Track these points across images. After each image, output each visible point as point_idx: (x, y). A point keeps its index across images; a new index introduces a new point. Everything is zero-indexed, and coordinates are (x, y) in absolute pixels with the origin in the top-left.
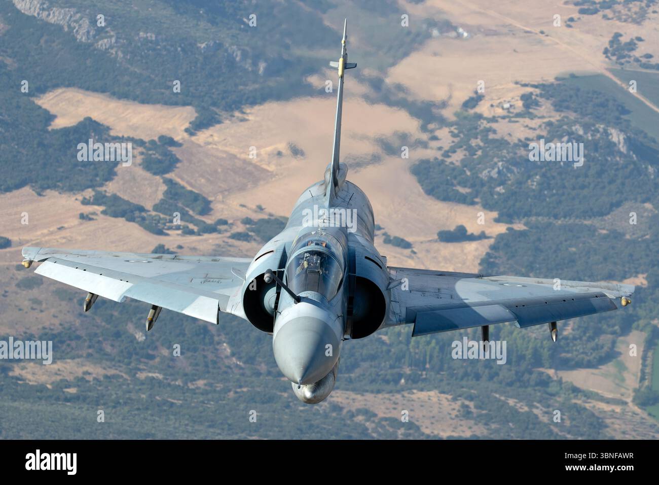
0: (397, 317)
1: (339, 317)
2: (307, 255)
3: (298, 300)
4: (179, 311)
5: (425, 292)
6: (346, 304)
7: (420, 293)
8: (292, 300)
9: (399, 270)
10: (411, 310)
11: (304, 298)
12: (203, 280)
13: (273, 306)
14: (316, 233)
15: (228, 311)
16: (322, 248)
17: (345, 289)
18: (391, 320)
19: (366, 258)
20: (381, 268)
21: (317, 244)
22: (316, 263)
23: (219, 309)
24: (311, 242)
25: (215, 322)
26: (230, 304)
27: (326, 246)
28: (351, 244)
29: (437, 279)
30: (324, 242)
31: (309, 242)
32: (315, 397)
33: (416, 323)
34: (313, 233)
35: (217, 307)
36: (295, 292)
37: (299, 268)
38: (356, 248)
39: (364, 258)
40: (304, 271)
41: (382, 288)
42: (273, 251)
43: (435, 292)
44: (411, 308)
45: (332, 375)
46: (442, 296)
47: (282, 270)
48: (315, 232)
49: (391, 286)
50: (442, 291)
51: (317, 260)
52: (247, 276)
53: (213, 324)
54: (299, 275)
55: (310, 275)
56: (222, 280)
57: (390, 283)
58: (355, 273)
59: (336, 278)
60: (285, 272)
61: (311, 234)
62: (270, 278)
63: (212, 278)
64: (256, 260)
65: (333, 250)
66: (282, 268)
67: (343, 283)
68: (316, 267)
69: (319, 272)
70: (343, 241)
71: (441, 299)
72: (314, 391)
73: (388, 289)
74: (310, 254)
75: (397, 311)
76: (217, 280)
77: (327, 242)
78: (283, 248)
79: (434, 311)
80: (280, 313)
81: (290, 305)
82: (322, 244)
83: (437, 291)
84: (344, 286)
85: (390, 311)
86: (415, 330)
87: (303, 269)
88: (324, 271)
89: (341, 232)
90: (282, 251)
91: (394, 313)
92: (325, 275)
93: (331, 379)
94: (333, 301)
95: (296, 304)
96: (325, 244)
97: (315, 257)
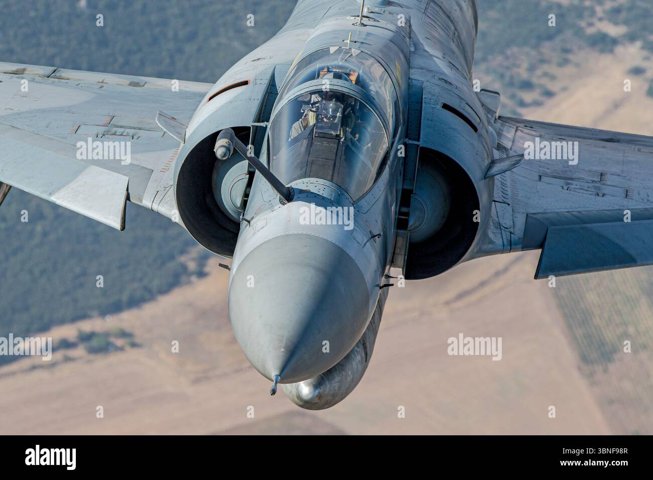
0: (506, 235)
1: (373, 237)
2: (315, 98)
3: (288, 196)
4: (44, 196)
5: (572, 179)
6: (393, 208)
7: (562, 182)
8: (276, 196)
9: (522, 125)
10: (538, 220)
11: (301, 191)
12: (101, 130)
13: (238, 203)
14: (339, 51)
15: (146, 203)
16: (347, 84)
17: (392, 175)
18: (491, 242)
19: (446, 107)
20: (475, 129)
21: (337, 76)
22: (334, 117)
23: (128, 198)
24: (326, 70)
25: (117, 225)
26: (151, 187)
27: (358, 81)
28: (416, 75)
29: (601, 150)
30: (354, 71)
31: (322, 69)
32: (320, 396)
33: (546, 247)
34: (333, 50)
35: (125, 192)
36: (283, 179)
37: (297, 125)
38: (425, 84)
39: (439, 107)
40: (308, 131)
41: (475, 175)
42: (246, 83)
43: (593, 181)
44: (538, 216)
45: (361, 350)
46: (606, 190)
47: (263, 124)
48: (337, 48)
49: (496, 168)
50: (610, 180)
51: (335, 111)
52: (189, 132)
53: (111, 229)
54: (296, 140)
55: (317, 143)
56: (141, 133)
57: (493, 162)
58: (418, 140)
59: (375, 148)
60: (268, 131)
61: (329, 51)
62: (228, 149)
63: (121, 127)
64: (210, 99)
65: (373, 88)
66: (263, 121)
67: (389, 162)
68: (333, 127)
69: (338, 136)
70: (398, 69)
71: (604, 198)
72: (317, 385)
73: (487, 176)
74: (321, 96)
75: (507, 222)
76: (132, 132)
77: (361, 72)
78: (268, 76)
79: (589, 225)
80: (249, 222)
81: (271, 208)
82: (348, 75)
83: (597, 179)
84: (391, 168)
85: (491, 223)
86: (542, 265)
87: (305, 128)
88: (350, 136)
89: (396, 48)
90: (265, 82)
91: (499, 226)
92: (350, 145)
93: (359, 358)
94: (363, 203)
95: (284, 204)
96: (356, 74)
97: (331, 105)
